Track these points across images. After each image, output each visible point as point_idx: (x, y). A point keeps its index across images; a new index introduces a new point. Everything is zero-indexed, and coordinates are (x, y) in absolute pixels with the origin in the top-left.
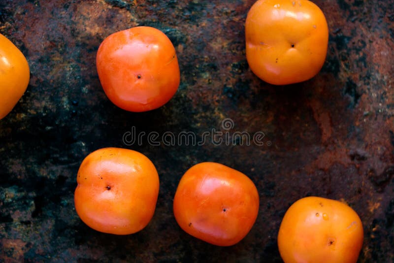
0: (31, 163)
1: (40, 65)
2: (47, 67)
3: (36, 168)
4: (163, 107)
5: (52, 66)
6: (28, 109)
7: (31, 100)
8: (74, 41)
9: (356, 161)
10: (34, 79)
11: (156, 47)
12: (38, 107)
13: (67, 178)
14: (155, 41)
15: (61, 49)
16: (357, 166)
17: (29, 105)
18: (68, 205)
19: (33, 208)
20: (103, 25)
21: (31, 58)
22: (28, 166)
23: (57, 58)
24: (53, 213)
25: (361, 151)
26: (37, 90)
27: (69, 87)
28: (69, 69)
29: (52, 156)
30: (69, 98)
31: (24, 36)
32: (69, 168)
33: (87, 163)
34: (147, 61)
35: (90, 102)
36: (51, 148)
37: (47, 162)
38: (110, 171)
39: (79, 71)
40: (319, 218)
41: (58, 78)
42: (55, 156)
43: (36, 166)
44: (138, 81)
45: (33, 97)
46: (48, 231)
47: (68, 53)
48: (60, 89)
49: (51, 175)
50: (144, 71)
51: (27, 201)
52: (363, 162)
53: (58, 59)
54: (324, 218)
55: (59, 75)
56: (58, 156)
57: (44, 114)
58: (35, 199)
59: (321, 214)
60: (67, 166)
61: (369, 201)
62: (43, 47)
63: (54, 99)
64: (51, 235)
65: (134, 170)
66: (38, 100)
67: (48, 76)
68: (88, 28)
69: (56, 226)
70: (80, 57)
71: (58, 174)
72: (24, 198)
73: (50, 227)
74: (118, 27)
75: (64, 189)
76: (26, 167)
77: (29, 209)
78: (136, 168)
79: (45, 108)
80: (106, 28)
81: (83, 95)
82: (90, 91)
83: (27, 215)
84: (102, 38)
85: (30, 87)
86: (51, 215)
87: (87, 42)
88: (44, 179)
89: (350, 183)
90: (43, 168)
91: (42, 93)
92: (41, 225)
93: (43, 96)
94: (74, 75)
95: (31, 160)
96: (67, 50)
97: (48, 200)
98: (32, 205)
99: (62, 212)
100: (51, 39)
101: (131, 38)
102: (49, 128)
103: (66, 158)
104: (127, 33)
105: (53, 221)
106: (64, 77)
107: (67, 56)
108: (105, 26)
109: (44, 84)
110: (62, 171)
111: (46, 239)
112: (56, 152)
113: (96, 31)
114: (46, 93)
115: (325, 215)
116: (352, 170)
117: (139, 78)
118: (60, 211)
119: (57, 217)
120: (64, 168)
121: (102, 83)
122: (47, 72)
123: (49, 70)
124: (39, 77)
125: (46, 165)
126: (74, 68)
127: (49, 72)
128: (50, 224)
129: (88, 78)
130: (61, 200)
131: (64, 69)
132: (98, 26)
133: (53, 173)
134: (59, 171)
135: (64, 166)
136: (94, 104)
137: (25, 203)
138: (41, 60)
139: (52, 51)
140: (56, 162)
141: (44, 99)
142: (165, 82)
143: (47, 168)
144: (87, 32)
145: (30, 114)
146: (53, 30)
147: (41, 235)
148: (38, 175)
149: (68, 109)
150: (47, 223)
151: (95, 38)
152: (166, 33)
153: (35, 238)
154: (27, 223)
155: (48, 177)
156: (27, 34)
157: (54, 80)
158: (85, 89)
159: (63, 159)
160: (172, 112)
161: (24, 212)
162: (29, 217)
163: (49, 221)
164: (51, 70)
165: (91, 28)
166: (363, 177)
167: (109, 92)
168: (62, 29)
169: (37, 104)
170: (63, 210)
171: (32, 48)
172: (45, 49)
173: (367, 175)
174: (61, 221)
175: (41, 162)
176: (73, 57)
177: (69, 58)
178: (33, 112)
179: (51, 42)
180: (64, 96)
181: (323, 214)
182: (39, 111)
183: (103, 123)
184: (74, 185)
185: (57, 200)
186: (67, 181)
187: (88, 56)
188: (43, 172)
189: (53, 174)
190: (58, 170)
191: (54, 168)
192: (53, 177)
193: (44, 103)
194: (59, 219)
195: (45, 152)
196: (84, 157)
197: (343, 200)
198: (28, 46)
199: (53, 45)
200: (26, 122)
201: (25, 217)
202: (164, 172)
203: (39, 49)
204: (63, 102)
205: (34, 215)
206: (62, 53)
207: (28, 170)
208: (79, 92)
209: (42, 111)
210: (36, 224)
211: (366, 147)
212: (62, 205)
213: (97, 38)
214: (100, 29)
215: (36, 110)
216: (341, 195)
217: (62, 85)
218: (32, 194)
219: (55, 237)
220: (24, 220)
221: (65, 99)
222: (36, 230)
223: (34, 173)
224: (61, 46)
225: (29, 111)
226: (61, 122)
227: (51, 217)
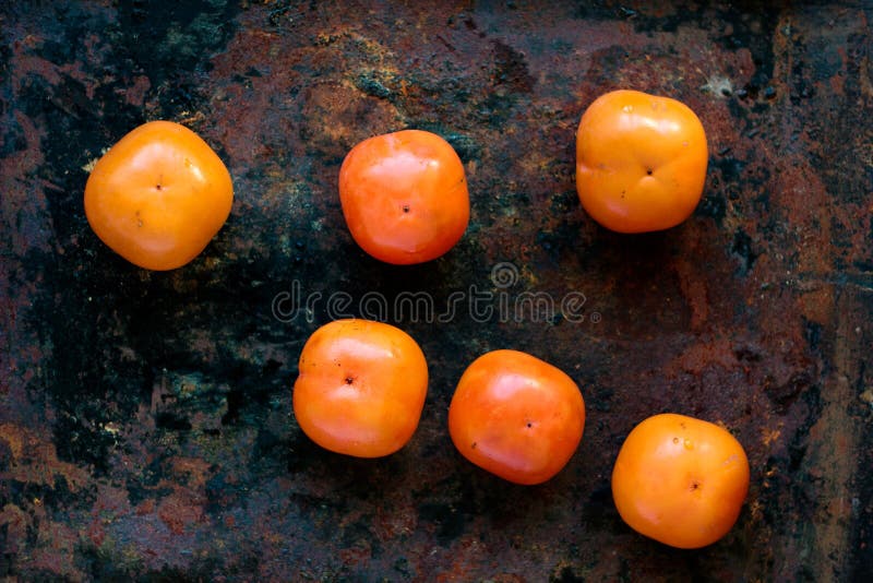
0: (226, 339)
1: (248, 182)
2: (258, 186)
3: (232, 346)
4: (439, 259)
5: (267, 185)
6: (224, 251)
7: (231, 237)
8: (305, 146)
9: (745, 362)
10: (239, 205)
11: (435, 164)
12: (241, 249)
13: (281, 364)
14: (433, 155)
15: (282, 159)
16: (747, 369)
17: (228, 245)
18: (280, 408)
19: (224, 410)
20: (351, 123)
21: (235, 171)
22: (221, 342)
23: (275, 173)
24: (256, 420)
25: (753, 346)
26: (240, 223)
27: (291, 219)
28: (293, 190)
29: (259, 328)
30: (291, 238)
31: (225, 135)
32: (286, 348)
33: (317, 341)
34: (420, 183)
35: (323, 246)
36: (259, 315)
37: (250, 338)
38: (353, 354)
39: (310, 194)
40: (679, 447)
41: (276, 205)
42: (264, 328)
43: (233, 343)
44: (404, 216)
45: (235, 232)
46: (246, 447)
47: (293, 165)
48: (277, 222)
49: (255, 358)
50: (415, 201)
51: (216, 398)
52: (756, 364)
53: (277, 174)
54: (686, 447)
55: (276, 199)
56: (269, 328)
57: (250, 261)
58: (228, 395)
59: (681, 441)
60: (282, 345)
61: (763, 428)
62: (254, 154)
63: (268, 237)
64: (250, 455)
65: (390, 355)
66: (241, 236)
67: (261, 201)
68: (326, 128)
69: (258, 439)
70: (311, 173)
71: (267, 357)
72: (212, 393)
73: (249, 442)
74: (374, 128)
75: (275, 382)
76: (217, 344)
77: (218, 410)
78: (394, 352)
79: (253, 252)
80: (356, 129)
81: (313, 233)
82: (325, 228)
83: (214, 419)
84: (349, 144)
85: (231, 218)
86: (252, 421)
87: (325, 150)
88: (244, 364)
89: (734, 396)
90: (244, 346)
91: (248, 226)
92: (236, 437)
93: (250, 232)
94: (301, 201)
95: (226, 332)
96: (293, 160)
97: (249, 398)
98: (223, 404)
99: (270, 417)
100: (267, 142)
101: (397, 148)
102: (257, 283)
103: (281, 333)
104: (390, 139)
105: (256, 432)
106: (284, 203)
107: (292, 170)
108: (354, 125)
109: (252, 213)
110: (274, 353)
111: (243, 460)
112: (266, 323)
113: (340, 133)
114: (255, 227)
115: (688, 442)
116: (738, 375)
117: (406, 210)
118: (267, 416)
119: (261, 426)
120: (276, 349)
121: (347, 217)
122: (259, 195)
123: (262, 191)
124: (246, 201)
125: (248, 341)
126: (301, 190)
127: (261, 194)
128: (249, 437)
129: (323, 206)
130: (269, 399)
131: (285, 191)
132: (344, 125)
133: (259, 354)
134: (270, 353)
135: (277, 345)
136: (329, 248)
137: (213, 401)
138: (249, 175)
139: (268, 162)
140: (266, 338)
141: (251, 236)
142: (445, 220)
143: (251, 347)
144: (325, 133)
145: (228, 259)
146: (271, 127)
147: (235, 453)
148: (236, 358)
149: (288, 255)
150: (245, 434)
151: (338, 144)
152: (450, 142)
153: (225, 458)
154: (215, 433)
155: (252, 361)
156: (229, 133)
157: (269, 208)
158: (317, 225)
159: (276, 334)
160: (453, 268)
161: (210, 415)
162: (216, 424)
163: (248, 432)
164: (265, 192)
165: (332, 127)
166: (756, 387)
167: (358, 232)
168: (285, 127)
169: (240, 245)
170: (272, 415)
171: (237, 154)
172: (257, 157)
173: (762, 384)
174: (267, 432)
175: (240, 338)
176: (301, 172)
177: (294, 174)
178: (232, 256)
179: (267, 147)
180: (283, 233)
181: (685, 440)
182: (243, 256)
183: (343, 279)
184: (293, 376)
185: (263, 399)
186: (281, 368)
187: (323, 172)
188: (243, 353)
189: (259, 357)
190: (268, 350)
191: (262, 348)
192: (259, 362)
193: (250, 243)
194: (265, 429)
195: (249, 321)
196: (310, 332)
197: (720, 422)
198: (230, 151)
199: (271, 151)
200: (221, 273)
201: (211, 423)
202: (435, 363)
203: (247, 157)
204: (281, 242)
205: (226, 420)
206: (283, 166)
207: (219, 349)
208: (308, 228)
209: (247, 256)
210: (227, 435)
211: (763, 339)
212: (271, 407)
213: (341, 144)
214: (346, 131)
215: (238, 253)
216: (718, 415)
217: (280, 216)
218: (224, 388)
219: (257, 458)
220: (210, 428)
221: (284, 239)
222: (227, 444)
223: (229, 354)
224: (283, 154)
225: (226, 254)
226: (276, 275)
227: (252, 425)
